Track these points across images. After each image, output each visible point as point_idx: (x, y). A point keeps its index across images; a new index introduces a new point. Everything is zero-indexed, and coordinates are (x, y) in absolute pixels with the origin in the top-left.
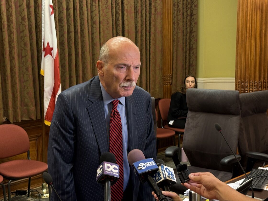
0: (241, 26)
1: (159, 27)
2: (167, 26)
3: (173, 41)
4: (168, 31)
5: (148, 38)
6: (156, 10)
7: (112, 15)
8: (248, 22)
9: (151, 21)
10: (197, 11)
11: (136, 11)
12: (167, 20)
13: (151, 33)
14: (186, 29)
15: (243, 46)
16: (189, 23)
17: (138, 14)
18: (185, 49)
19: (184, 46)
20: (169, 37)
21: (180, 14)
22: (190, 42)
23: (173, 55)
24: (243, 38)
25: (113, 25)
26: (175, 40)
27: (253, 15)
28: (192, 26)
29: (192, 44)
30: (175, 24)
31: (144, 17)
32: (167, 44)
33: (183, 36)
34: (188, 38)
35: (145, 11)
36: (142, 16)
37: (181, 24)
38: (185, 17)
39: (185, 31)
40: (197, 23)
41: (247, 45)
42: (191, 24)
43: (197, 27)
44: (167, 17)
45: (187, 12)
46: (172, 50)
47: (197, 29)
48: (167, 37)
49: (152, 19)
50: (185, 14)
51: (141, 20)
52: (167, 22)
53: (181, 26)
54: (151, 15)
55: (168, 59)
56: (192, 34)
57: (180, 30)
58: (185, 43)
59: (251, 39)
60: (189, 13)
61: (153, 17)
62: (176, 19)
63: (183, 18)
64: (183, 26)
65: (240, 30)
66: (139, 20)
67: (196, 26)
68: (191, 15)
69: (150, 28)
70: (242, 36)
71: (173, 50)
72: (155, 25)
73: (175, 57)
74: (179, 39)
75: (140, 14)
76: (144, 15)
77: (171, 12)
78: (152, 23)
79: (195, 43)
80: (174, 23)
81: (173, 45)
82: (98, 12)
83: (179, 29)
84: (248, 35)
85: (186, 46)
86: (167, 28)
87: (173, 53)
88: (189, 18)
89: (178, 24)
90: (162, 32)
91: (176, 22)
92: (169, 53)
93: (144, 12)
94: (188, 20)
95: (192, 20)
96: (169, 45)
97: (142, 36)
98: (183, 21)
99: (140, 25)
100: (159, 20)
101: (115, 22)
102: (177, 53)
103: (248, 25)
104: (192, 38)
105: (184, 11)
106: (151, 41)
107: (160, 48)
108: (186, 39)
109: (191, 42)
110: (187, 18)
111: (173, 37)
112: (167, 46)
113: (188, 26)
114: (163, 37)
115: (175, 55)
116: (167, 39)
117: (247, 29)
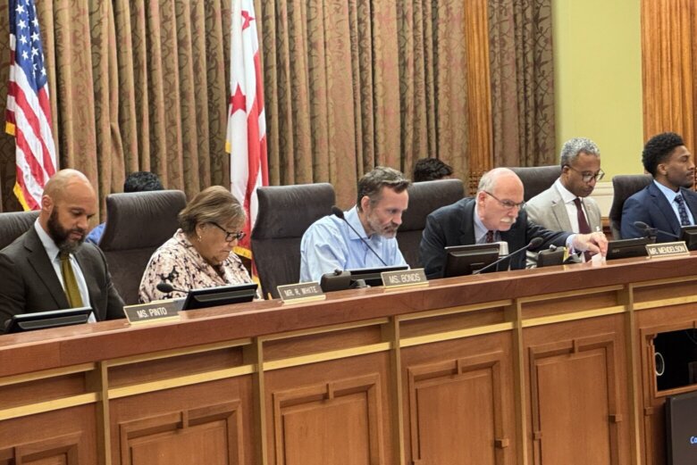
0: (649, 46)
1: (457, 51)
2: (476, 48)
3: (493, 86)
4: (480, 62)
5: (431, 78)
6: (448, 11)
7: (351, 27)
8: (664, 37)
9: (437, 37)
10: (550, 10)
11: (400, 15)
12: (476, 35)
13: (440, 67)
14: (524, 55)
15: (657, 90)
16: (530, 42)
17: (406, 22)
18: (522, 105)
19: (521, 99)
20: (483, 76)
21: (506, 18)
22: (535, 90)
23: (493, 121)
24: (656, 73)
25: (352, 51)
26: (497, 83)
27: (674, 21)
28: (539, 48)
29: (541, 95)
30: (496, 45)
31: (421, 29)
32: (478, 93)
33: (517, 73)
34: (529, 77)
35: (424, 14)
36: (415, 27)
37: (510, 44)
38: (521, 25)
39: (521, 62)
40: (550, 41)
41: (665, 87)
42: (536, 42)
43: (552, 50)
44: (475, 28)
45: (523, 11)
46: (490, 108)
47: (552, 54)
48: (477, 77)
49: (440, 34)
50: (519, 18)
51: (415, 37)
52: (476, 39)
53: (513, 49)
54: (438, 24)
55: (482, 133)
56: (539, 68)
57: (508, 58)
58: (522, 91)
59: (672, 74)
60: (529, 14)
61: (442, 27)
62: (496, 32)
63: (516, 29)
64: (517, 49)
65: (648, 55)
66: (410, 35)
67: (548, 47)
68: (536, 20)
69: (436, 54)
70: (653, 69)
71: (493, 108)
72: (447, 49)
73: (498, 127)
74: (507, 82)
75: (411, 22)
76: (421, 24)
77: (485, 13)
78: (442, 43)
79: (550, 91)
80: (492, 42)
81: (493, 96)
82: (321, 22)
83: (506, 56)
84: (664, 66)
85: (526, 99)
86: (477, 53)
87: (494, 115)
88: (529, 27)
89: (503, 44)
90: (466, 65)
91: (496, 38)
92: (484, 117)
93: (420, 16)
94: (527, 34)
95: (537, 31)
96: (484, 96)
97: (416, 74)
98: (516, 37)
99: (411, 49)
100: (457, 35)
101: (356, 43)
102: (503, 116)
103: (664, 43)
104: (541, 78)
105: (517, 11)
106: (440, 85)
107: (463, 103)
108: (525, 81)
109: (539, 89)
110: (524, 27)
111: (492, 76)
112: (478, 98)
113: (528, 49)
114: (469, 77)
115: (498, 121)
116: (477, 82)
117: (661, 52)
